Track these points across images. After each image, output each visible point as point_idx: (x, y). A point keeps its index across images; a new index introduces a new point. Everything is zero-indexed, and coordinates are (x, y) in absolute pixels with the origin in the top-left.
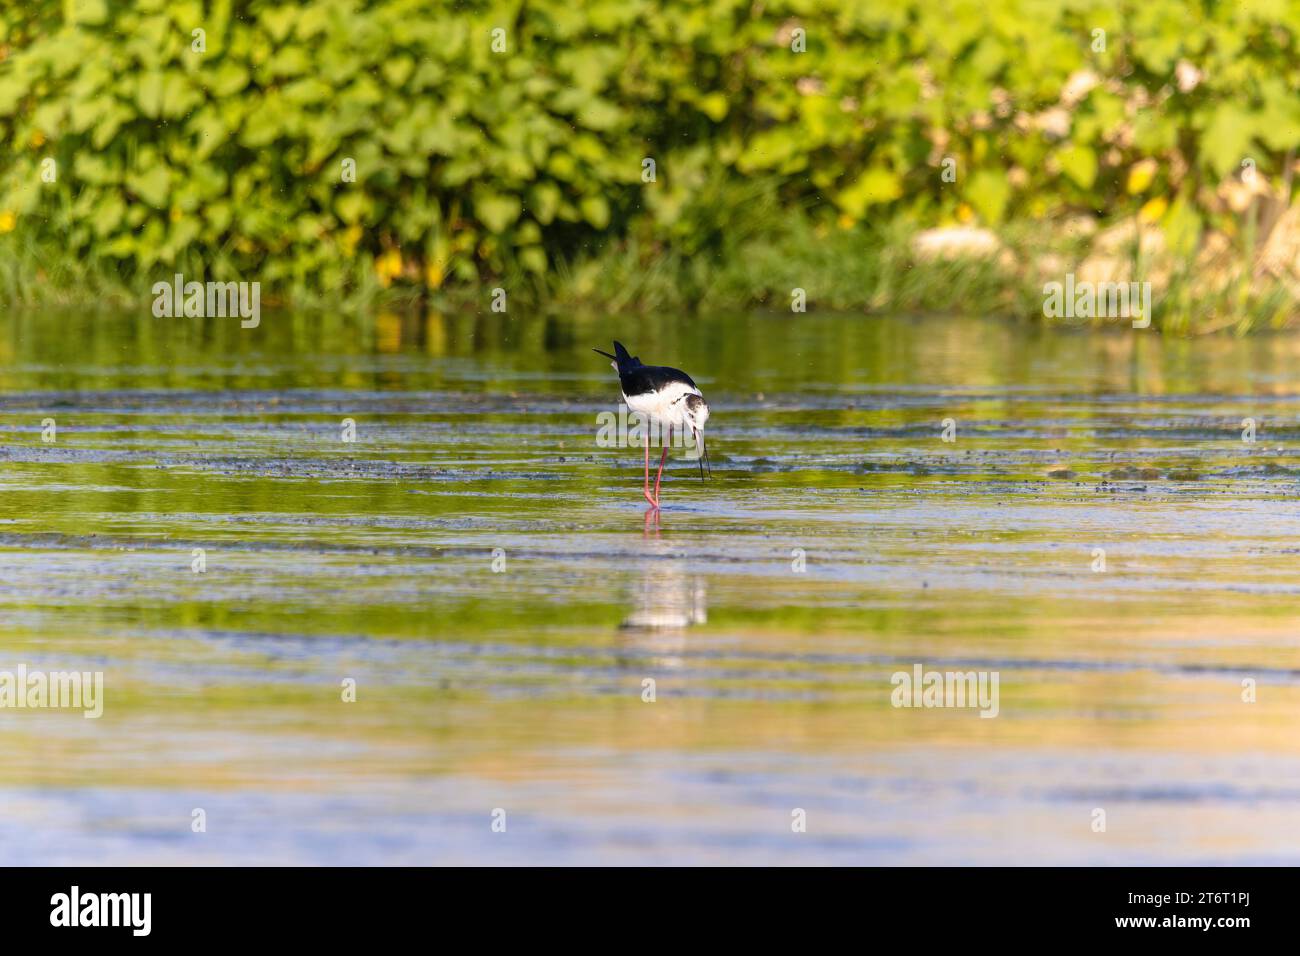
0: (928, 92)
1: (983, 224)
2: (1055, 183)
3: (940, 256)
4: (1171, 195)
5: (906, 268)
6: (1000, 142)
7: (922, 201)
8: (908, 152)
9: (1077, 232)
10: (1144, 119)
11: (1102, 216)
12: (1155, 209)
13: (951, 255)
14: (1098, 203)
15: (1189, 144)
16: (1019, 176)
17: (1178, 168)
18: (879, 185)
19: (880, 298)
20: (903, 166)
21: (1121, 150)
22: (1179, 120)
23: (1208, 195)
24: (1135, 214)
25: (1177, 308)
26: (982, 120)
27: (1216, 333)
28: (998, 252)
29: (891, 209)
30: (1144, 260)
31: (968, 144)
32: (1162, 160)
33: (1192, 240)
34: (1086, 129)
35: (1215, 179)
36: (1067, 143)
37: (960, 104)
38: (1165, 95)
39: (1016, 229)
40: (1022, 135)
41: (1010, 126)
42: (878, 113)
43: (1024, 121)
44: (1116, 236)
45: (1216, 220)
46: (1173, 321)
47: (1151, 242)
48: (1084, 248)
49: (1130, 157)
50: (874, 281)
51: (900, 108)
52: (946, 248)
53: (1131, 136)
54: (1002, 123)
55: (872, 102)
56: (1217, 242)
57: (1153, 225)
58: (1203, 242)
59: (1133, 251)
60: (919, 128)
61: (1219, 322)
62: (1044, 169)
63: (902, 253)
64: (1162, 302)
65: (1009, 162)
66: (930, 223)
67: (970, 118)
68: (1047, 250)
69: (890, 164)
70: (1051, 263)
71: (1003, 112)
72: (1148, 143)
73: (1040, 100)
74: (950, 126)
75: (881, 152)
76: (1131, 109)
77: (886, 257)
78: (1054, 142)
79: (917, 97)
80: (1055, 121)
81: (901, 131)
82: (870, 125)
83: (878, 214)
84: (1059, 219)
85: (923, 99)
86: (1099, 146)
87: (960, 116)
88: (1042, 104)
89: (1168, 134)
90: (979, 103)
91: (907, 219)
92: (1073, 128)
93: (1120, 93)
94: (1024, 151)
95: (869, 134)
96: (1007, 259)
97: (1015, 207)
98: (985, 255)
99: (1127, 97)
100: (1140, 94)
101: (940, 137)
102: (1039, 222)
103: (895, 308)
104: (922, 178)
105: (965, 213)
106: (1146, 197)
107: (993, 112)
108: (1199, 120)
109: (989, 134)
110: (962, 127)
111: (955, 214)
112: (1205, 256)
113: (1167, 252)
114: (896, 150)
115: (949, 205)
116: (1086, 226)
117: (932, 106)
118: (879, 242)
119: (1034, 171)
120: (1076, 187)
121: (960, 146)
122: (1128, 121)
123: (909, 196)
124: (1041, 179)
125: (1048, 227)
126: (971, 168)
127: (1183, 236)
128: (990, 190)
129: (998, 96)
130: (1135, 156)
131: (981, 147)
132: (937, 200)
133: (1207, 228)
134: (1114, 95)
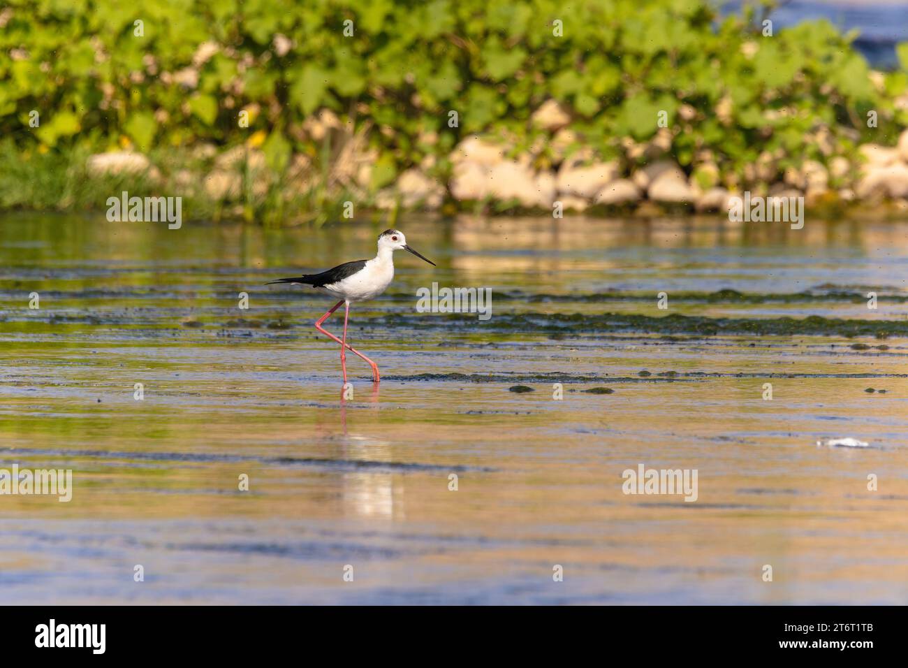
0: (100, 57)
1: (137, 149)
2: (188, 121)
3: (108, 172)
4: (269, 128)
5: (84, 179)
6: (149, 92)
7: (95, 134)
8: (86, 99)
9: (203, 154)
10: (251, 75)
11: (220, 143)
12: (258, 139)
13: (115, 171)
14: (218, 134)
15: (282, 92)
16: (163, 116)
17: (275, 110)
18: (66, 123)
19: (66, 201)
20: (82, 109)
21: (233, 96)
22: (276, 76)
23: (296, 129)
24: (243, 143)
25: (273, 207)
26: (137, 77)
27: (300, 226)
28: (148, 170)
29: (74, 139)
30: (250, 175)
31: (127, 93)
32: (263, 104)
33: (284, 159)
34: (210, 82)
35: (300, 116)
36: (196, 92)
37: (123, 65)
38: (266, 58)
39: (160, 153)
40: (165, 87)
41: (157, 82)
42: (65, 73)
43: (166, 77)
44: (230, 157)
45: (301, 146)
46: (271, 216)
47: (255, 161)
48: (208, 166)
49: (240, 102)
50: (62, 189)
51: (81, 69)
52: (112, 166)
53: (242, 87)
54: (151, 79)
55: (61, 65)
56: (302, 161)
57: (257, 149)
58: (292, 161)
59: (242, 168)
60: (94, 83)
61: (303, 217)
62: (181, 110)
63: (81, 170)
64: (263, 203)
65: (156, 106)
66: (101, 150)
67: (129, 77)
68: (182, 167)
69: (74, 109)
70: (185, 177)
71: (153, 71)
72: (253, 92)
73: (178, 62)
74: (115, 81)
75: (67, 101)
76: (242, 68)
77: (70, 173)
78: (188, 92)
79: (93, 61)
80: (188, 77)
81: (81, 86)
82: (60, 81)
83: (65, 143)
84: (190, 146)
85: (98, 63)
86: (219, 94)
87: (122, 75)
88: (179, 66)
89: (268, 85)
90: (135, 65)
91: (85, 146)
92: (200, 81)
93: (234, 57)
94: (166, 98)
95: (59, 87)
96: (154, 174)
97: (160, 138)
98: (138, 172)
99: (239, 60)
100: (248, 58)
101: (108, 89)
102: (177, 147)
103: (76, 208)
104: (95, 118)
105: (125, 142)
106: (251, 130)
107: (145, 72)
108: (289, 75)
109: (142, 87)
110: (124, 81)
111: (118, 143)
112: (293, 172)
113: (267, 168)
114: (77, 99)
115: (114, 136)
116: (209, 150)
117: (103, 69)
118: (66, 163)
119: (173, 112)
120: (202, 123)
121: (122, 96)
122: (240, 76)
123: (86, 130)
124: (179, 118)
125: (183, 151)
126: (129, 110)
127: (277, 157)
128: (142, 126)
129: (148, 60)
130: (244, 101)
131: (136, 96)
132: (106, 134)
133: (295, 151)
134: (231, 59)
